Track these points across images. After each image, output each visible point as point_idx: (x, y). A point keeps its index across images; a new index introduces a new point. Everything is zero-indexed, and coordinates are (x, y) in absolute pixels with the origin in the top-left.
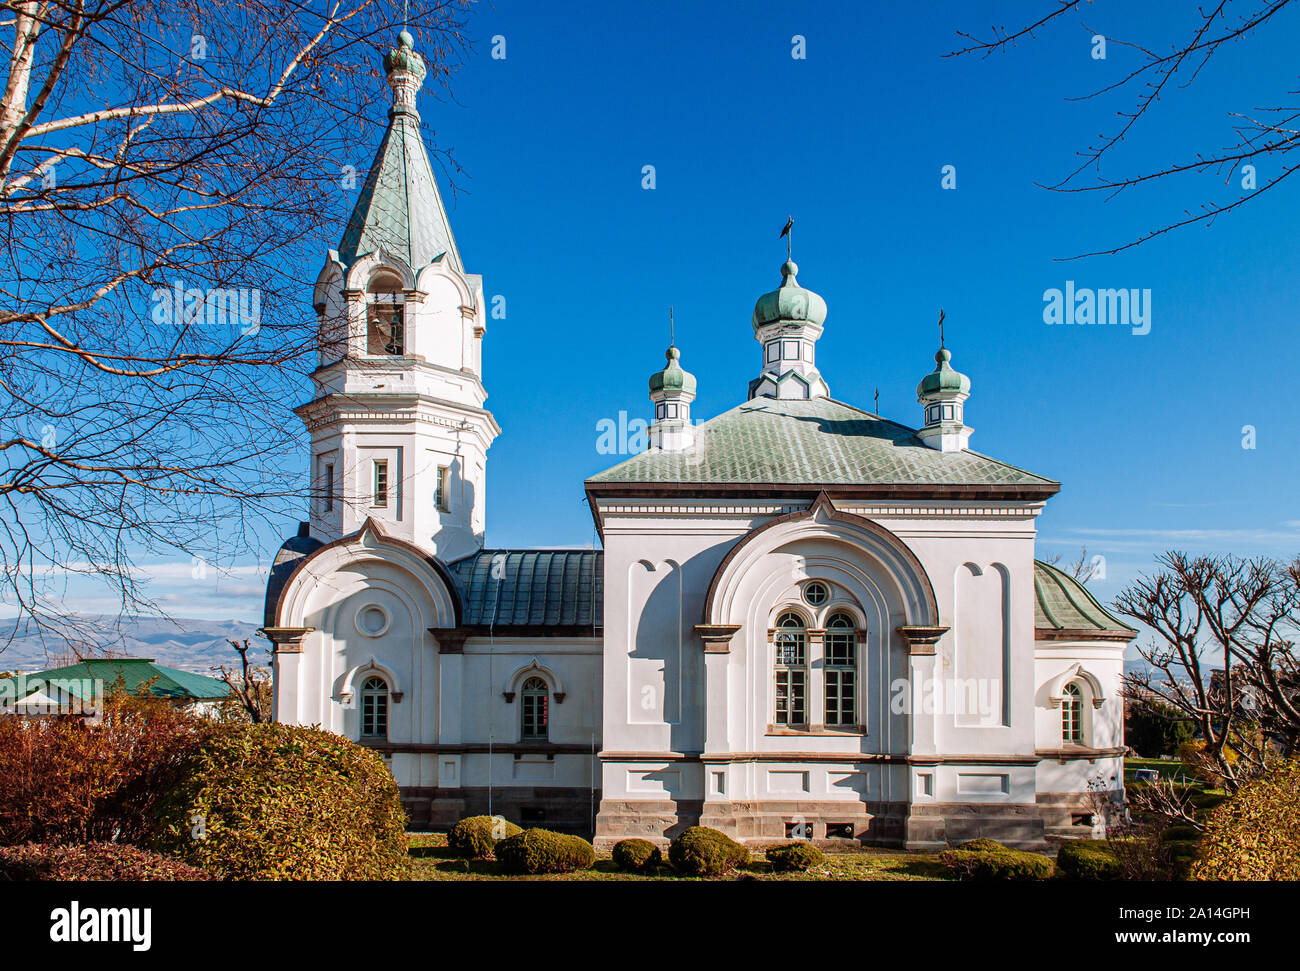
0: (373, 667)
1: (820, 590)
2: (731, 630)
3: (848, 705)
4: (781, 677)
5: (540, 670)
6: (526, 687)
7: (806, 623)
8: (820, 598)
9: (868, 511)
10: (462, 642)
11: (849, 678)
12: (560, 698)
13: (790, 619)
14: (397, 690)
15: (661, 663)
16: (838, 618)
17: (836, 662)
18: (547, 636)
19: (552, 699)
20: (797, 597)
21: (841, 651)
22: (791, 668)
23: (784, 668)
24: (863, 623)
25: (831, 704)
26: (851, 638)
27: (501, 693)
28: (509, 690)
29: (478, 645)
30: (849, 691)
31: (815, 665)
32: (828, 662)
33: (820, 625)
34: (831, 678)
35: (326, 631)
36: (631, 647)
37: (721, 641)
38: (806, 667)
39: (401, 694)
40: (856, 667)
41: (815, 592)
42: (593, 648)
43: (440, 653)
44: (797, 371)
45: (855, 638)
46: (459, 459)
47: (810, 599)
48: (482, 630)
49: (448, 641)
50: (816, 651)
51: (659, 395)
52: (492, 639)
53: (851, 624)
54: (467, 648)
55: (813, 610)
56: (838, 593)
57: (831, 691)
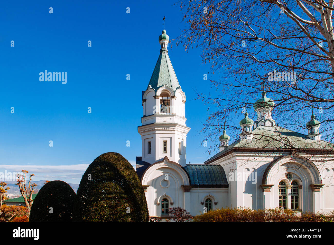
0: (165, 196)
1: (290, 175)
2: (271, 186)
3: (297, 205)
4: (280, 198)
5: (211, 196)
6: (206, 201)
7: (286, 184)
8: (290, 177)
9: (305, 155)
10: (190, 189)
11: (297, 198)
12: (216, 204)
13: (282, 183)
14: (172, 202)
15: (251, 195)
16: (294, 183)
17: (293, 194)
18: (213, 187)
19: (213, 204)
20: (284, 177)
21: (295, 191)
22: (282, 195)
23: (281, 195)
24: (301, 183)
25: (292, 204)
26: (297, 187)
27: (200, 202)
28: (203, 202)
29: (194, 190)
30: (297, 201)
31: (289, 194)
32: (292, 193)
33: (290, 185)
34: (292, 198)
35: (152, 187)
36: (244, 191)
37: (268, 189)
38: (286, 195)
39: (173, 203)
40: (298, 195)
41: (289, 176)
42: (226, 191)
43: (184, 192)
44: (269, 119)
45: (298, 187)
46: (183, 140)
47: (287, 177)
48: (196, 186)
49: (186, 189)
50: (289, 191)
51: (245, 125)
52: (199, 188)
53: (297, 184)
54: (191, 190)
55: (288, 180)
56: (295, 176)
57: (292, 201)
